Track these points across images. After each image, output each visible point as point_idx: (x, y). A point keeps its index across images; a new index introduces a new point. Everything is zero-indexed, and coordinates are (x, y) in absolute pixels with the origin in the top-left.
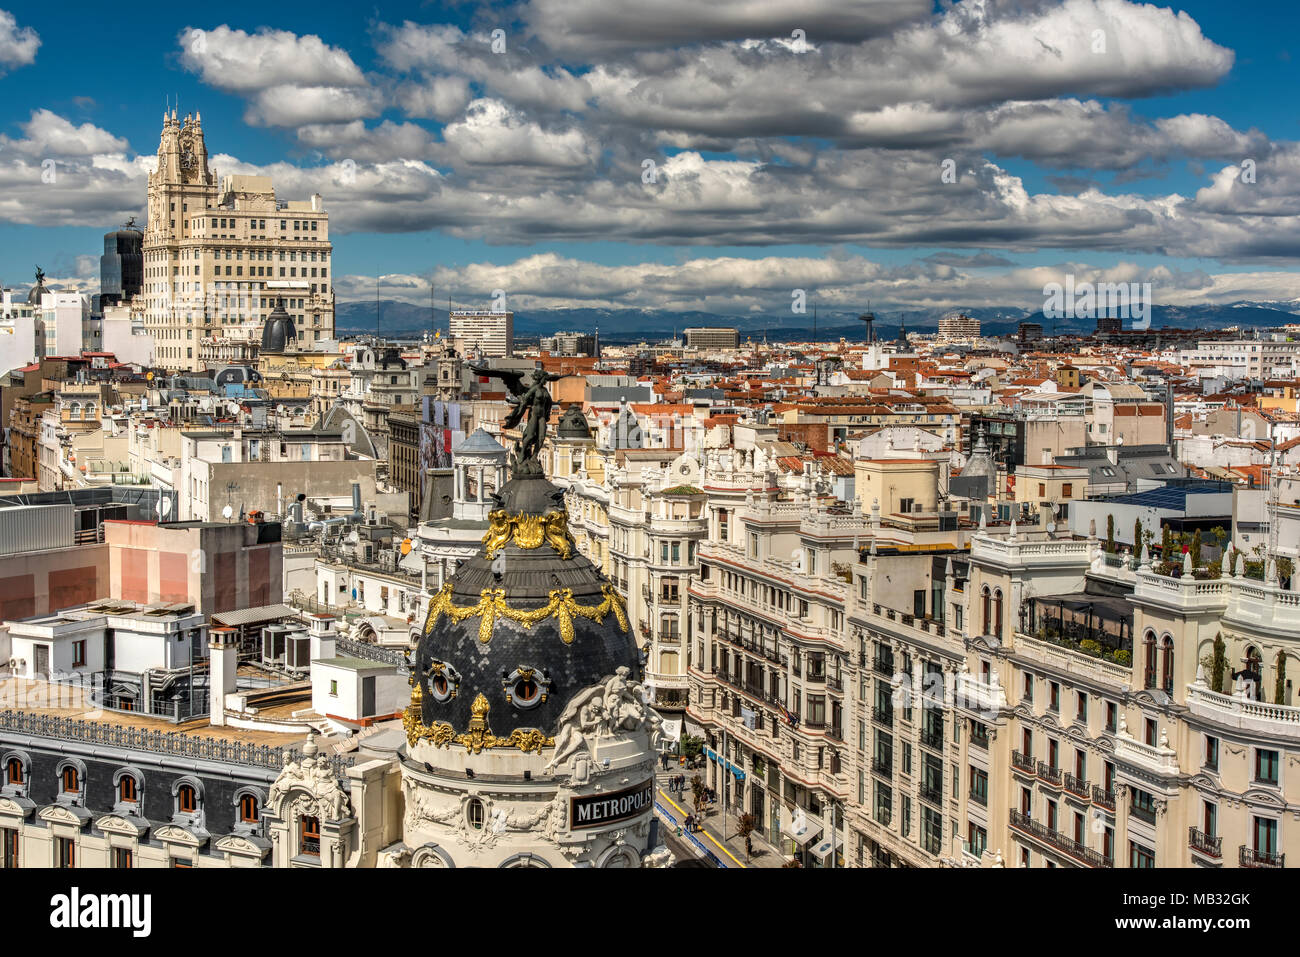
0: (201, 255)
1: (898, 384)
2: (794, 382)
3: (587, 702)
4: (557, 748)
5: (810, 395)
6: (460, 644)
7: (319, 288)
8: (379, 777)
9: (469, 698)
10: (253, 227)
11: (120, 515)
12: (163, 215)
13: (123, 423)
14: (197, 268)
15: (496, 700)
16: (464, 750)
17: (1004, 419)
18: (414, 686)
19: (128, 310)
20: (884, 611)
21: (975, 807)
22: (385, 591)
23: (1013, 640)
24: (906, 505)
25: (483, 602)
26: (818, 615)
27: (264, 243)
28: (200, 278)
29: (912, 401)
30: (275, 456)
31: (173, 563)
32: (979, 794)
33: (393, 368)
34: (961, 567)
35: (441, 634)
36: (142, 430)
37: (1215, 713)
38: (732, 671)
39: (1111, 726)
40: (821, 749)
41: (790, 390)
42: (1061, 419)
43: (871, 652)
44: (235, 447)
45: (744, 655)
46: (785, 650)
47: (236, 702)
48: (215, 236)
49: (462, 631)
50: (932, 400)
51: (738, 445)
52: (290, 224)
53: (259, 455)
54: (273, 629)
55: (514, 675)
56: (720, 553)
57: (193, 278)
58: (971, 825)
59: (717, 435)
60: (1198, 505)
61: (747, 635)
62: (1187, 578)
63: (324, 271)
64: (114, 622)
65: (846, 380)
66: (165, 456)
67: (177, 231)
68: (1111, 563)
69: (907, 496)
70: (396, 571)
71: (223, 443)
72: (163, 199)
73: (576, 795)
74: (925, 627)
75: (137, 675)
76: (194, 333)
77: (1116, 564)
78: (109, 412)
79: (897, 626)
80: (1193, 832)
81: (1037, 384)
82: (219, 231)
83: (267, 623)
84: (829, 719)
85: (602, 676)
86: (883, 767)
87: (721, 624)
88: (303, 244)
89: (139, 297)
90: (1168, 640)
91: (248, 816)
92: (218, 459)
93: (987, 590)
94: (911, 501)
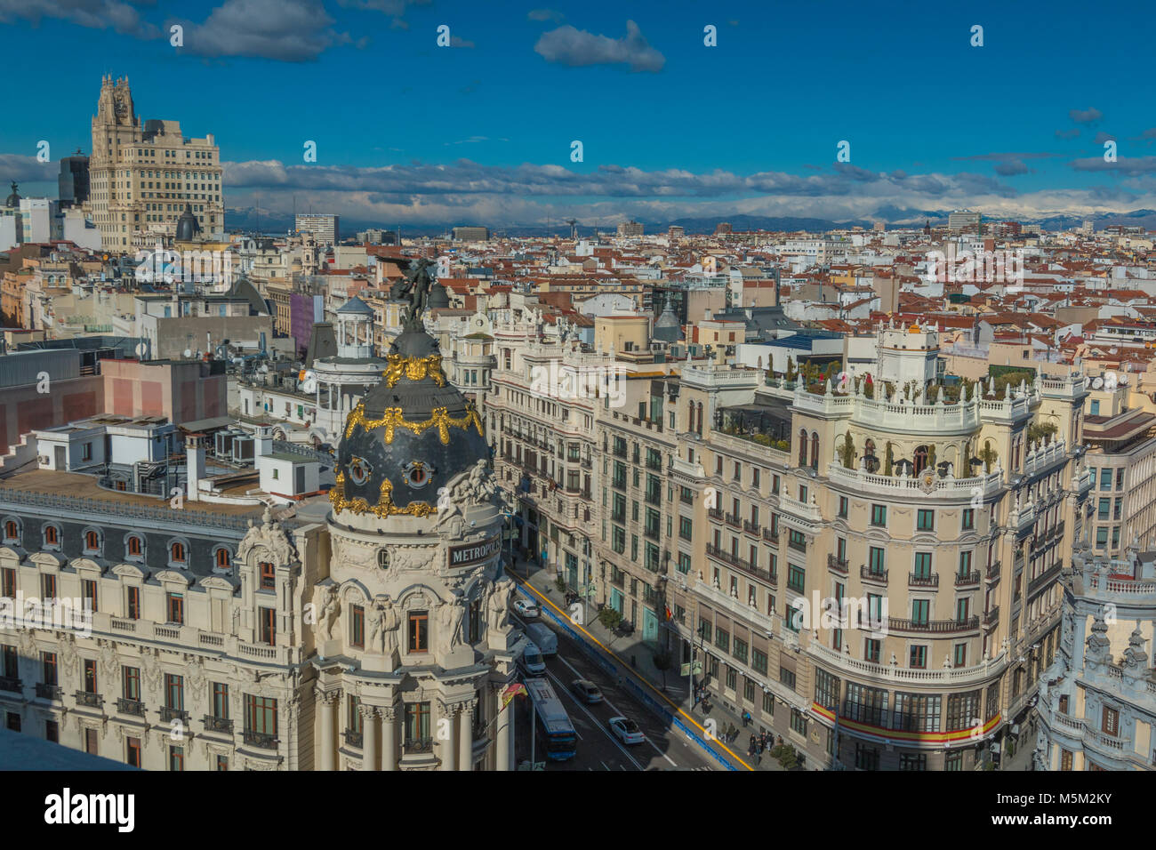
0: (131, 174)
1: (601, 265)
2: (533, 263)
3: (459, 483)
4: (440, 514)
5: (545, 272)
6: (372, 445)
7: (214, 198)
8: (315, 534)
9: (377, 481)
10: (167, 155)
11: (110, 355)
12: (104, 147)
13: (89, 290)
14: (128, 183)
15: (398, 483)
16: (376, 516)
17: (675, 290)
18: (338, 473)
19: (79, 211)
20: (621, 416)
21: (683, 542)
22: (288, 405)
23: (709, 434)
24: (628, 346)
25: (387, 418)
26: (575, 419)
27: (175, 167)
28: (131, 190)
29: (612, 277)
30: (201, 314)
31: (151, 389)
32: (686, 533)
33: (270, 252)
34: (675, 389)
35: (357, 438)
36: (104, 294)
37: (846, 481)
38: (514, 454)
39: (776, 491)
40: (577, 505)
41: (532, 269)
42: (711, 289)
43: (611, 443)
44: (173, 306)
45: (523, 446)
46: (552, 442)
47: (206, 485)
48: (140, 161)
49: (372, 437)
50: (624, 276)
51: (513, 306)
52: (193, 154)
53: (190, 312)
54: (223, 433)
55: (410, 465)
56: (506, 377)
57: (126, 190)
58: (680, 553)
59: (498, 300)
60: (821, 347)
61: (524, 431)
62: (828, 395)
63: (217, 186)
64: (110, 430)
65: (567, 262)
66: (123, 313)
67: (114, 158)
68: (769, 384)
69: (629, 341)
70: (296, 392)
71: (165, 304)
72: (103, 135)
73: (453, 544)
74: (649, 426)
75: (129, 466)
76: (127, 228)
77: (776, 385)
78: (78, 282)
79: (630, 426)
80: (830, 557)
81: (690, 266)
82: (143, 158)
83: (218, 429)
84: (582, 486)
85: (469, 465)
86: (619, 516)
87: (506, 424)
88: (203, 168)
89: (88, 203)
90: (815, 435)
91: (223, 563)
92: (162, 315)
93: (692, 402)
94: (632, 343)
